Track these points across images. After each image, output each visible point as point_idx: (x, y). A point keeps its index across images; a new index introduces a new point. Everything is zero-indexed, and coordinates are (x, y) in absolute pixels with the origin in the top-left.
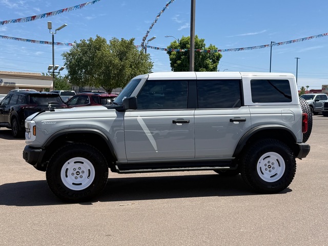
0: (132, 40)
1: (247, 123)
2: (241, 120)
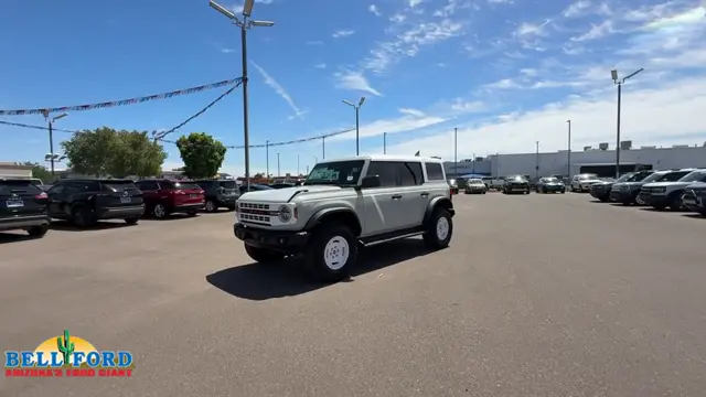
0: (145, 133)
1: (430, 197)
2: (427, 194)
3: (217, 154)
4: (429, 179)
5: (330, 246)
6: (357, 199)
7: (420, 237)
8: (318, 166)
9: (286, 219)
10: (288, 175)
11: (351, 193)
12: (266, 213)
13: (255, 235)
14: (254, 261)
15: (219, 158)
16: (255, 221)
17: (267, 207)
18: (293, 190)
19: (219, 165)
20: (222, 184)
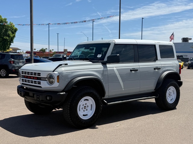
1: (161, 71)
2: (159, 69)
3: (10, 32)
4: (162, 57)
5: (82, 103)
6: (103, 70)
7: (153, 100)
8: (79, 47)
9: (51, 83)
10: (65, 50)
11: (99, 66)
12: (38, 78)
13: (31, 94)
14: (31, 113)
15: (12, 36)
16: (31, 84)
17: (39, 74)
18: (58, 63)
19: (11, 41)
20: (12, 56)
